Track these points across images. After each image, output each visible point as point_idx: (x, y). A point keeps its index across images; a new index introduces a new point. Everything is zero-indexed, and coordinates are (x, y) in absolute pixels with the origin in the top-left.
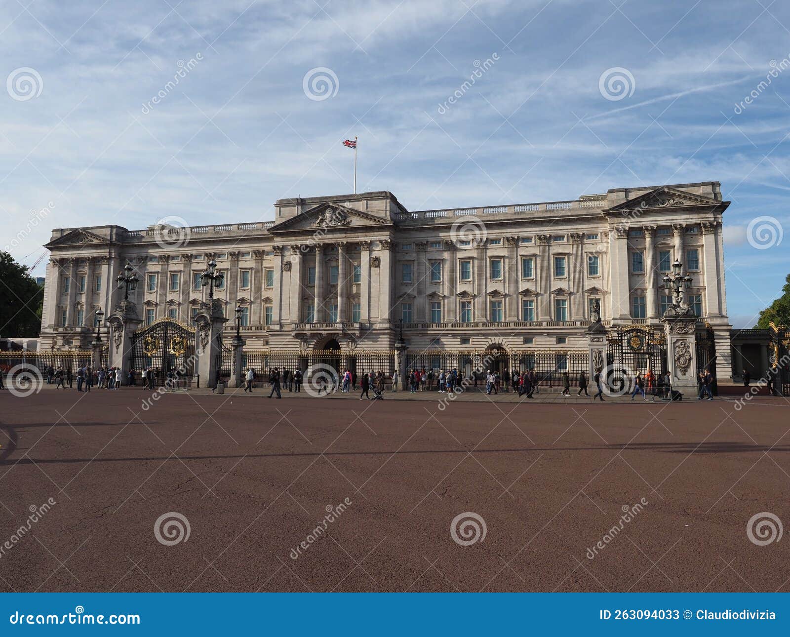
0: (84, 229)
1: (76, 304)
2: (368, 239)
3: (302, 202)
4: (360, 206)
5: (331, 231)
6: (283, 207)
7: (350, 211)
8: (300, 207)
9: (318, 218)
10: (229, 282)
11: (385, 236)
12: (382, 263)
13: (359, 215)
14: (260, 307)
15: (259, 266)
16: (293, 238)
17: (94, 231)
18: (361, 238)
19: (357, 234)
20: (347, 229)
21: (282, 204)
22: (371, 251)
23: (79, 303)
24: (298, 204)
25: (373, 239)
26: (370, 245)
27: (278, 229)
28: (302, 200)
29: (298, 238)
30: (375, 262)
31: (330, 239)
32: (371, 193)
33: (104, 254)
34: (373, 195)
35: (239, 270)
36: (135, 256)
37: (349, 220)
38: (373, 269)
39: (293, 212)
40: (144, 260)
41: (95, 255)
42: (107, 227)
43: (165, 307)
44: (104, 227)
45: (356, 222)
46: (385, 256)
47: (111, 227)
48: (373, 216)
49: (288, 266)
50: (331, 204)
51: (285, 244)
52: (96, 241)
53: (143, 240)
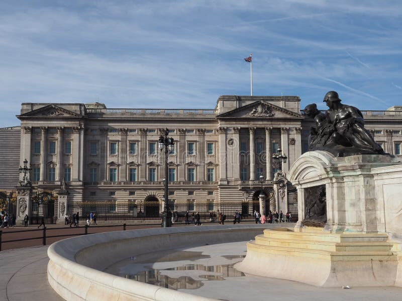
0: (56, 105)
1: (49, 164)
2: (287, 127)
3: (239, 99)
4: (281, 104)
5: (262, 119)
6: (226, 101)
7: (275, 107)
8: (238, 102)
9: (252, 110)
10: (178, 150)
11: (298, 125)
12: (296, 143)
13: (282, 110)
14: (204, 168)
15: (201, 140)
16: (234, 123)
17: (64, 107)
18: (282, 125)
19: (279, 123)
20: (272, 119)
21: (224, 99)
22: (289, 134)
23: (51, 162)
24: (237, 100)
25: (291, 126)
26: (288, 131)
27: (224, 116)
28: (239, 97)
29: (237, 123)
30: (292, 142)
31: (260, 124)
32: (288, 97)
33: (75, 126)
34: (289, 98)
35: (186, 142)
36: (97, 127)
37: (273, 113)
38: (290, 146)
39: (234, 105)
40: (105, 131)
41: (66, 126)
42: (76, 104)
43: (126, 167)
44: (73, 104)
45: (278, 115)
46: (298, 138)
47: (81, 105)
48: (292, 112)
49: (231, 142)
50: (262, 102)
51: (228, 126)
52: (66, 115)
53: (104, 116)
